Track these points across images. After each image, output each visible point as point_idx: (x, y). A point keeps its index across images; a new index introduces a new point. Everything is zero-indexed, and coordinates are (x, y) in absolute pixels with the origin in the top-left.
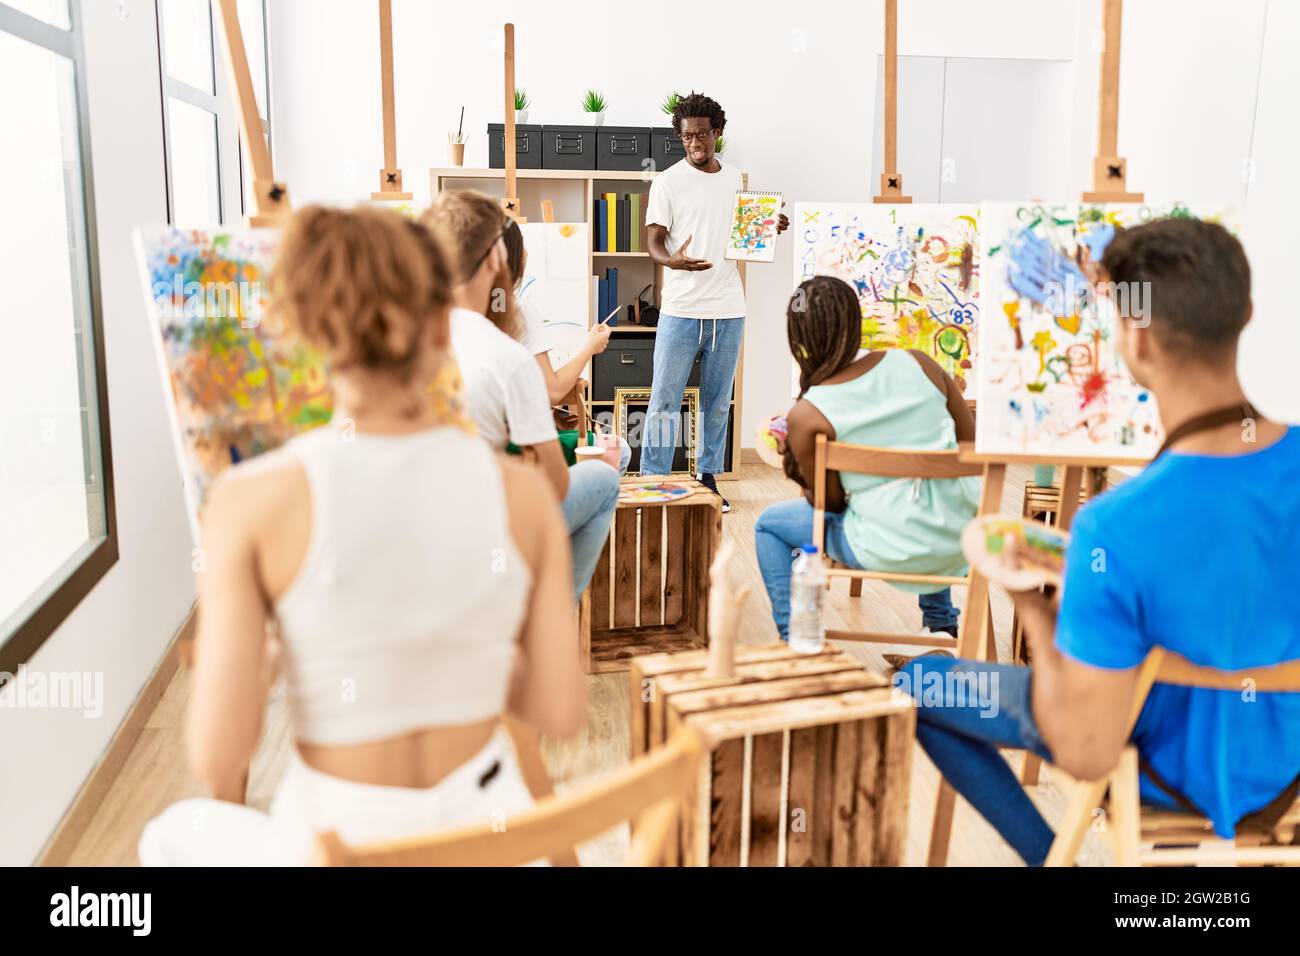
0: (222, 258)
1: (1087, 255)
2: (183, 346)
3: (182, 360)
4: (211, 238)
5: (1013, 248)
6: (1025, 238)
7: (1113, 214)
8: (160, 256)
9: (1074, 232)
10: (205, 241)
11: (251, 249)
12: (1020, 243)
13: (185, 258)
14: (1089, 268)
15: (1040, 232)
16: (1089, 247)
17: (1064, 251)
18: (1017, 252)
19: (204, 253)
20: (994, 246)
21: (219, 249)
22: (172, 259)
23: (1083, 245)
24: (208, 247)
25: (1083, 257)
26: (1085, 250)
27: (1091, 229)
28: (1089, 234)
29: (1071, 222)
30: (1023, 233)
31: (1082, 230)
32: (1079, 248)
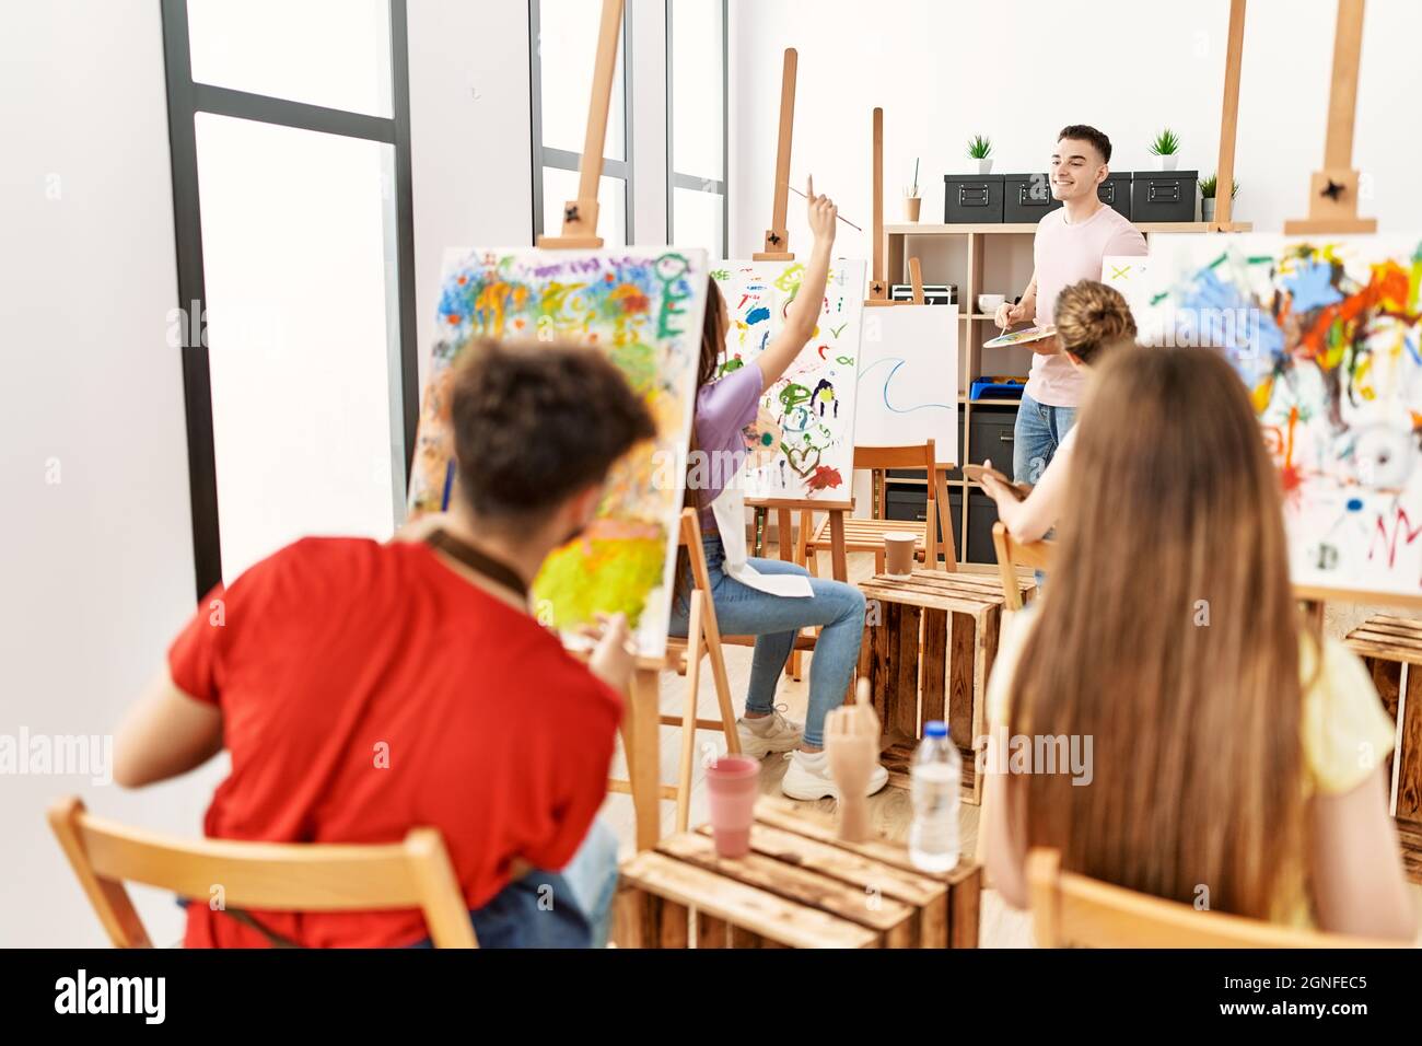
0: (501, 279)
1: (1288, 304)
2: (444, 362)
3: (440, 374)
4: (498, 260)
5: (1185, 294)
6: (1203, 281)
7: (1330, 248)
8: (454, 277)
9: (1272, 273)
10: (493, 263)
11: (529, 269)
12: (1195, 288)
13: (473, 279)
14: (1289, 321)
15: (1223, 274)
16: (1291, 293)
17: (1256, 300)
18: (1190, 300)
19: (490, 273)
20: (1159, 293)
21: (502, 271)
22: (462, 280)
23: (1283, 291)
24: (493, 268)
25: (1282, 308)
26: (1285, 297)
27: (1298, 268)
28: (1293, 275)
29: (1270, 259)
30: (1200, 275)
31: (1283, 270)
32: (1278, 295)
